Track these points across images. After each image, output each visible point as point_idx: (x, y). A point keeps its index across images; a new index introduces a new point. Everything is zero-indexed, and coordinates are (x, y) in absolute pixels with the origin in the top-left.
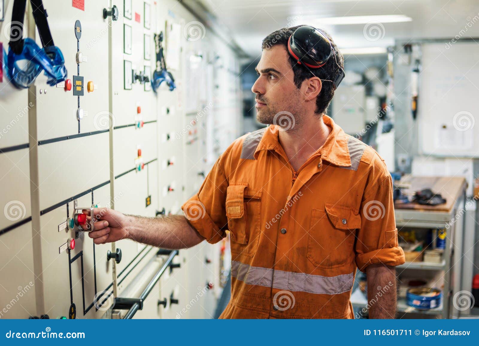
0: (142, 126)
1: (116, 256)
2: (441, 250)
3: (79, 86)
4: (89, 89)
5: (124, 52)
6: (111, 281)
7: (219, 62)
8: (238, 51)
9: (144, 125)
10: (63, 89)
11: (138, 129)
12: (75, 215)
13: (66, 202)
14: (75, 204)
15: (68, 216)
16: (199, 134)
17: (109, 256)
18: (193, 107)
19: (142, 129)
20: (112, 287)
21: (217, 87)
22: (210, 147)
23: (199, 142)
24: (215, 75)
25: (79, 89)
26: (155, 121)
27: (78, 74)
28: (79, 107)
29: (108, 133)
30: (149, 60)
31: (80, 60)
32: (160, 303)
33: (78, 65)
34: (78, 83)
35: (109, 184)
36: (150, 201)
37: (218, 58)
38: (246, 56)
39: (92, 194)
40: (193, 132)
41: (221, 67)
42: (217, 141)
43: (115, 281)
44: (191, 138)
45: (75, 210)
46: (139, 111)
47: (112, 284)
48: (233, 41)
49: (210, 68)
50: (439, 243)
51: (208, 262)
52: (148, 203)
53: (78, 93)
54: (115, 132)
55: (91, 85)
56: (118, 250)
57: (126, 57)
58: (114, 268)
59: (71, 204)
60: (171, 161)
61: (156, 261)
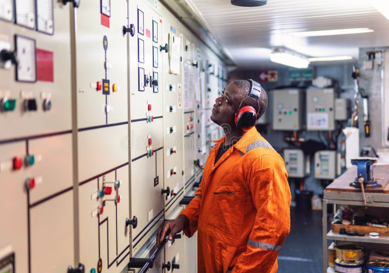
0: (152, 120)
1: (133, 223)
3: (107, 87)
4: (113, 90)
5: (139, 61)
6: (128, 244)
7: (211, 70)
8: (225, 60)
9: (154, 120)
10: (95, 90)
11: (149, 123)
12: (104, 188)
13: (98, 177)
14: (104, 180)
15: (98, 188)
16: (195, 129)
17: (128, 223)
18: (191, 106)
19: (152, 122)
20: (129, 248)
21: (209, 90)
22: (203, 139)
23: (195, 135)
24: (207, 81)
25: (106, 89)
26: (162, 117)
27: (106, 78)
28: (106, 103)
29: (127, 125)
30: (156, 68)
31: (107, 67)
32: (164, 266)
33: (106, 71)
34: (106, 84)
35: (128, 165)
36: (158, 181)
37: (210, 66)
38: (233, 65)
39: (116, 172)
40: (190, 127)
41: (213, 73)
42: (209, 135)
43: (131, 244)
44: (188, 132)
45: (103, 184)
46: (149, 108)
47: (129, 246)
48: (221, 51)
49: (203, 75)
52: (157, 183)
53: (106, 93)
54: (132, 124)
55: (115, 86)
56: (134, 217)
57: (141, 65)
58: (130, 233)
59: (101, 178)
60: (174, 150)
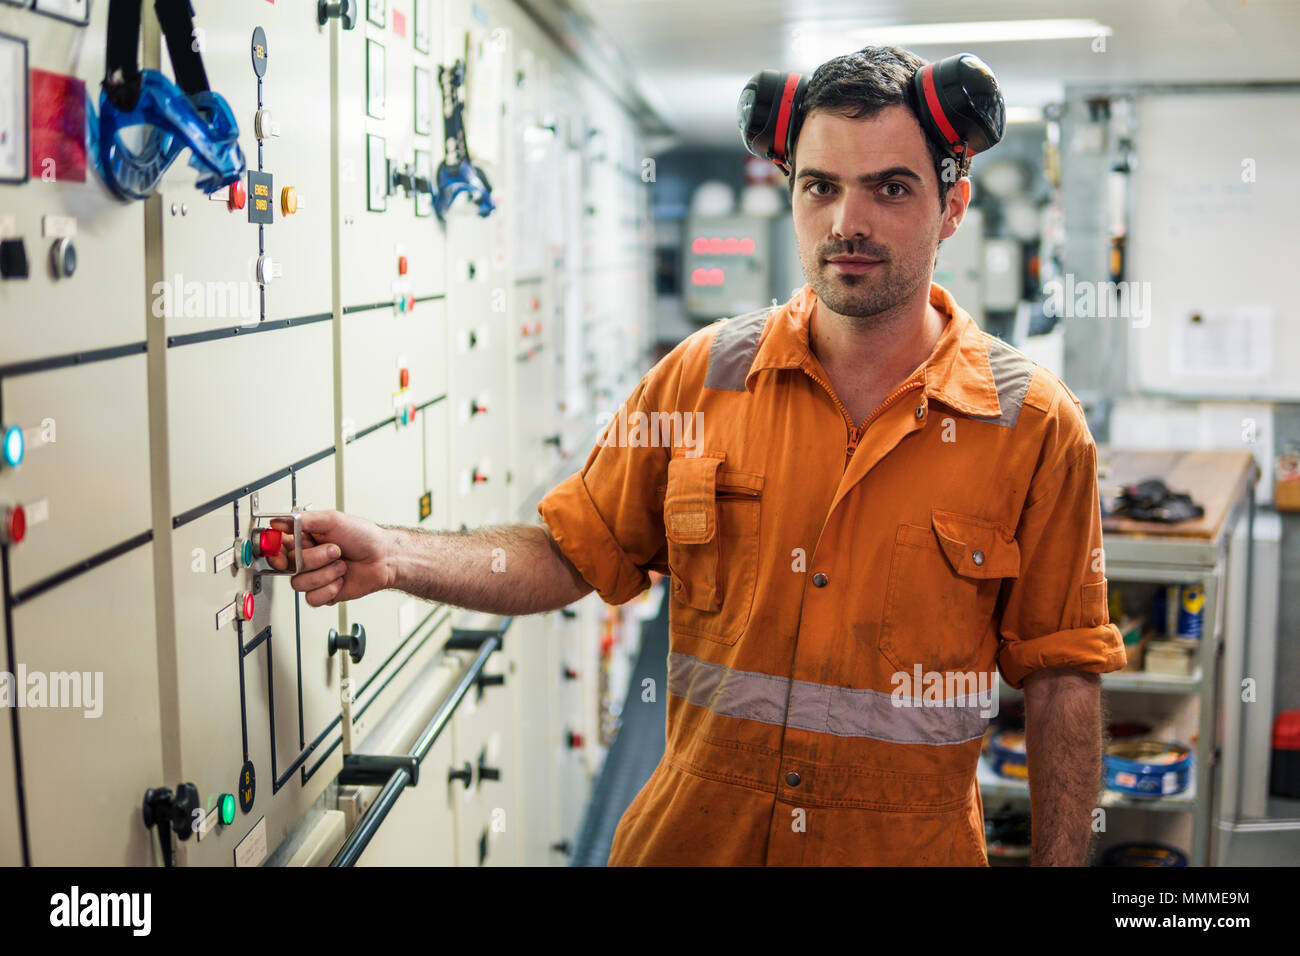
0: (411, 307)
1: (351, 645)
2: (1190, 641)
3: (263, 198)
4: (285, 208)
5: (368, 114)
6: (338, 711)
7: (596, 146)
8: (642, 116)
9: (417, 306)
10: (225, 205)
11: (400, 315)
12: (253, 532)
13: (233, 497)
14: (253, 506)
15: (237, 535)
16: (546, 336)
17: (334, 645)
18: (534, 264)
19: (409, 314)
20: (340, 725)
21: (591, 211)
22: (574, 369)
23: (547, 358)
24: (585, 180)
25: (261, 205)
26: (441, 297)
27: (260, 167)
28: (261, 251)
29: (329, 323)
30: (427, 135)
31: (265, 130)
32: (453, 776)
33: (260, 145)
34: (260, 190)
35: (332, 457)
36: (430, 505)
37: (593, 133)
38: (665, 130)
39: (294, 478)
40: (531, 327)
41: (602, 158)
42: (590, 357)
43: (346, 711)
44: (527, 345)
45: (253, 518)
46: (402, 268)
47: (340, 718)
48: (631, 89)
49: (573, 161)
50: (1185, 623)
51: (569, 675)
52: (426, 511)
53: (261, 218)
54: (345, 319)
55: (291, 195)
56: (355, 627)
57: (372, 127)
58: (344, 676)
59: (244, 502)
60: (481, 404)
61: (442, 664)
